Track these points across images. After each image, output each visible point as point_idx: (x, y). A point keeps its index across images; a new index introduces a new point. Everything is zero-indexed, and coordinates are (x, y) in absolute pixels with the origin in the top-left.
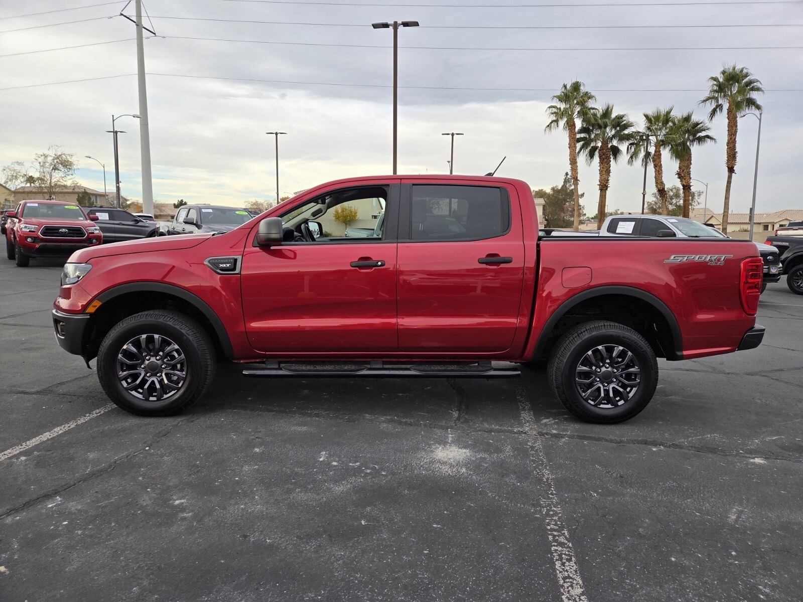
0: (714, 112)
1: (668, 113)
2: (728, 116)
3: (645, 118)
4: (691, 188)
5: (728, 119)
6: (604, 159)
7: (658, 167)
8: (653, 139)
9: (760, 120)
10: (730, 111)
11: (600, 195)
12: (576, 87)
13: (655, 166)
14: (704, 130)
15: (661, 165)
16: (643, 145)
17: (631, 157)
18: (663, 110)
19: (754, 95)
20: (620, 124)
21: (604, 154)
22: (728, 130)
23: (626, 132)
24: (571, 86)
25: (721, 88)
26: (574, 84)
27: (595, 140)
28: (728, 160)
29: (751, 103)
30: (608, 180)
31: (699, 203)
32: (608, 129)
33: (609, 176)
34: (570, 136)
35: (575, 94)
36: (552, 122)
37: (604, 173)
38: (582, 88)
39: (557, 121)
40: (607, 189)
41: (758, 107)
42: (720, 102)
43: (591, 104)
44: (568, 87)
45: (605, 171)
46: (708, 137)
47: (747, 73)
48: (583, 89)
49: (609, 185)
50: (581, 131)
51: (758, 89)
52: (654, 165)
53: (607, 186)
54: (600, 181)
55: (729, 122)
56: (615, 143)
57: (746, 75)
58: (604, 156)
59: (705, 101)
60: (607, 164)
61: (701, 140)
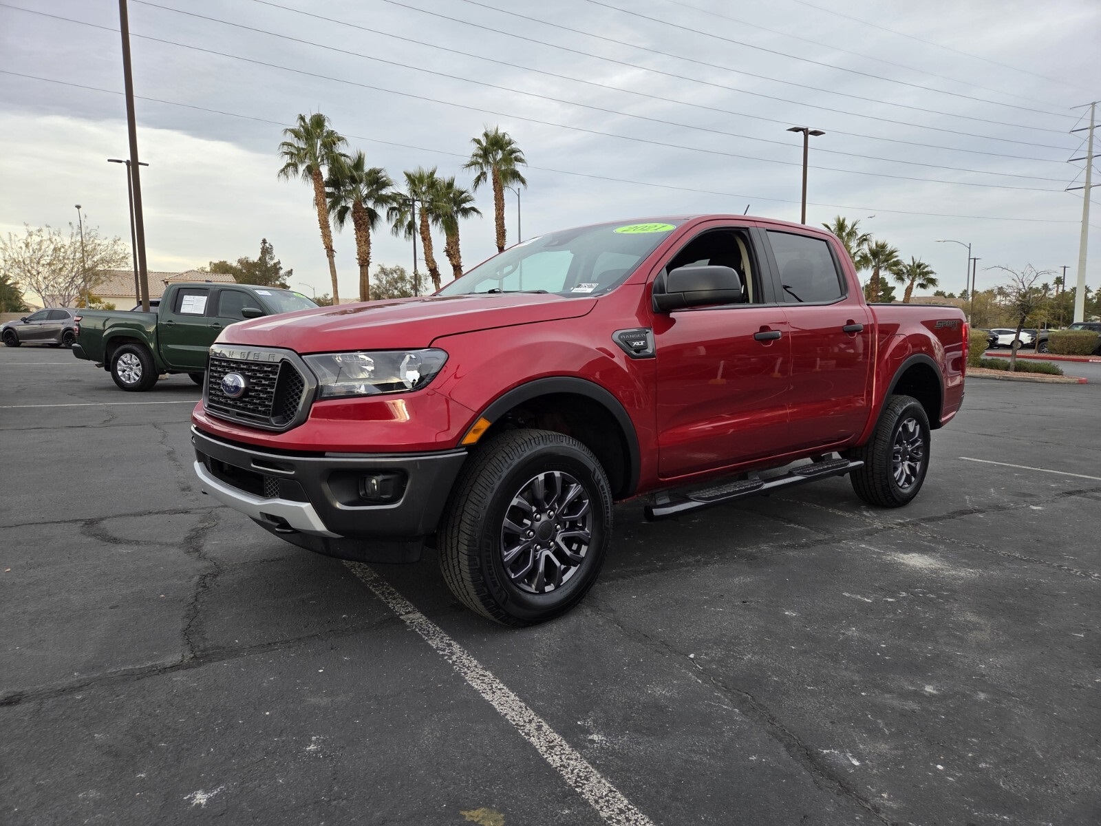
0: (478, 180)
1: (432, 174)
2: (494, 187)
3: (406, 178)
4: (462, 268)
5: (495, 191)
6: (361, 226)
7: (427, 240)
8: (418, 205)
9: (519, 196)
10: (495, 182)
11: (361, 273)
12: (319, 121)
13: (424, 239)
14: (468, 201)
15: (430, 238)
16: (409, 211)
17: (396, 226)
18: (427, 170)
19: (519, 167)
20: (377, 181)
21: (360, 219)
22: (496, 204)
23: (384, 192)
24: (311, 119)
25: (486, 153)
26: (314, 116)
27: (345, 198)
28: (498, 238)
29: (516, 175)
30: (369, 253)
31: (426, 289)
32: (362, 186)
33: (370, 248)
34: (316, 188)
35: (319, 131)
36: (288, 165)
37: (363, 243)
38: (326, 124)
39: (295, 166)
40: (368, 265)
41: (523, 181)
42: (485, 170)
43: (340, 148)
44: (307, 120)
45: (364, 242)
46: (474, 209)
47: (510, 140)
48: (328, 126)
49: (370, 261)
50: (328, 184)
51: (521, 160)
52: (422, 237)
53: (368, 261)
54: (358, 254)
55: (496, 195)
56: (370, 204)
57: (510, 143)
58: (360, 221)
59: (468, 166)
60: (366, 232)
61: (466, 212)
